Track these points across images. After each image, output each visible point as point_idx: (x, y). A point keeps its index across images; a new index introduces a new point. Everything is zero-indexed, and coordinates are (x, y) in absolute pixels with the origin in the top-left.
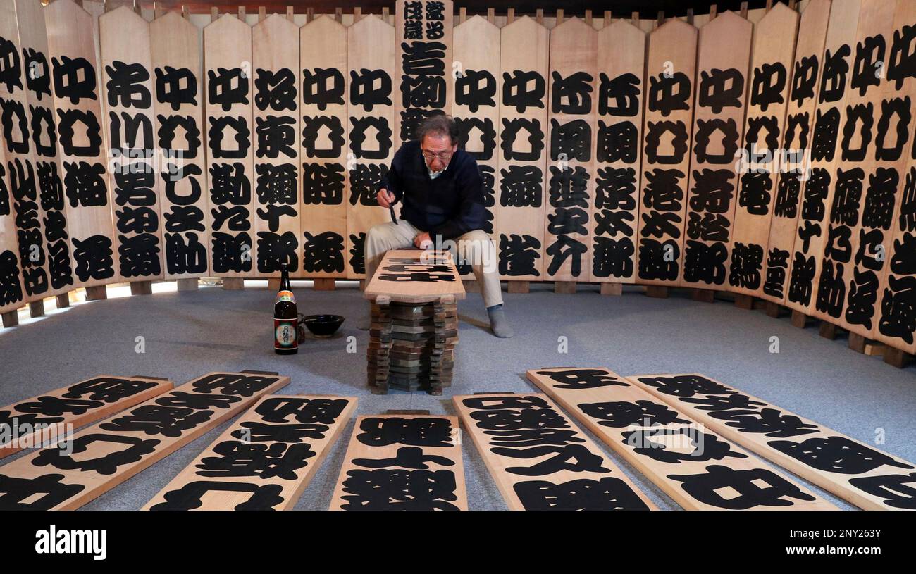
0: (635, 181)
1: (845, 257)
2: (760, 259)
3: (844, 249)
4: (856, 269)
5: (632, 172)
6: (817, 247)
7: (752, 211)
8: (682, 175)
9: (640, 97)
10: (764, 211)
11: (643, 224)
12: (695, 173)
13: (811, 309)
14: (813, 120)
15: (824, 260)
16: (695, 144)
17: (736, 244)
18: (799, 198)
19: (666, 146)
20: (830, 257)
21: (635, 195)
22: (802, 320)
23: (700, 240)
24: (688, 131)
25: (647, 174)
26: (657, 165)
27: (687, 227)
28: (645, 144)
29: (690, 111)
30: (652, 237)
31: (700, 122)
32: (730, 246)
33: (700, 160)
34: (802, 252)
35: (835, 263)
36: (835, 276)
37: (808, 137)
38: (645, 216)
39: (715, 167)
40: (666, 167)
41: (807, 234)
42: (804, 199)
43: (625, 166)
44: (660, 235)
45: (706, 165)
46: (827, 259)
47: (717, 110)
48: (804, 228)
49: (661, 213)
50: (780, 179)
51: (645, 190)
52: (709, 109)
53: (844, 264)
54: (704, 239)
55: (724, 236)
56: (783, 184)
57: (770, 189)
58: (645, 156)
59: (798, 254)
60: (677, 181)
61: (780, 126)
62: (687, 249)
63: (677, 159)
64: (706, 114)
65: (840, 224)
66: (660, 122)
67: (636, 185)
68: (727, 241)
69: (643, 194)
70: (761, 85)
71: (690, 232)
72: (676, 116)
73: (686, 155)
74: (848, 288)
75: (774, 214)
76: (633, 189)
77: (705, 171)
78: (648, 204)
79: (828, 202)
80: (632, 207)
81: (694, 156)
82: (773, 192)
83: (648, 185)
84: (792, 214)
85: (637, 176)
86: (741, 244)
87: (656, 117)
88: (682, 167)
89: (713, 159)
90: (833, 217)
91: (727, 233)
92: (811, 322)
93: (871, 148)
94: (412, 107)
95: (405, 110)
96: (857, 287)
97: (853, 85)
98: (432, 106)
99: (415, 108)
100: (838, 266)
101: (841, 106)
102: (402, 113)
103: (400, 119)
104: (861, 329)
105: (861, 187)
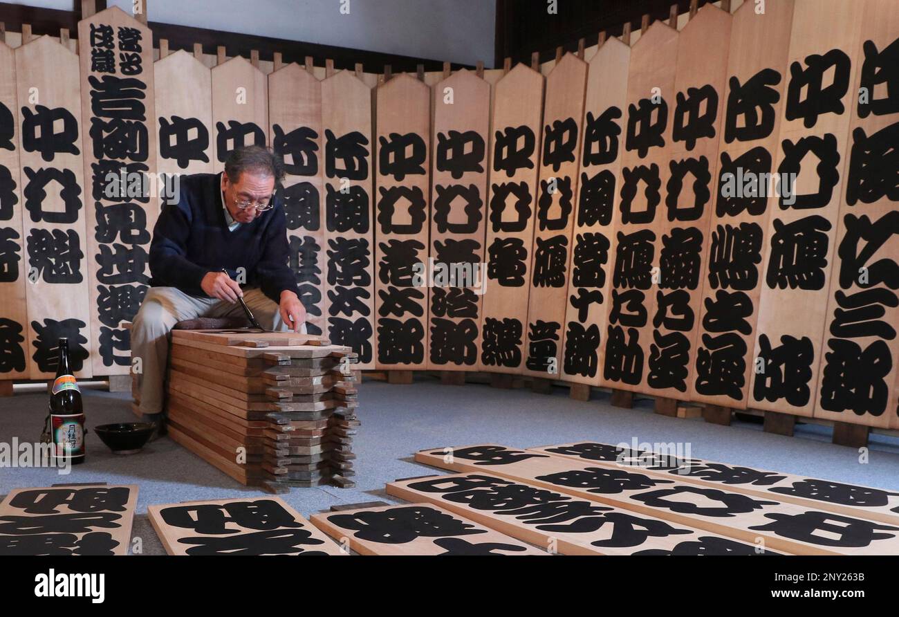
0: (368, 253)
1: (642, 320)
2: (520, 334)
3: (636, 313)
4: (656, 334)
5: (364, 243)
6: (599, 315)
7: (504, 282)
8: (421, 246)
9: (369, 159)
10: (519, 282)
11: (380, 302)
12: (437, 244)
13: (598, 380)
14: (577, 183)
15: (610, 328)
16: (434, 211)
17: (487, 319)
18: (566, 265)
19: (401, 213)
20: (618, 323)
21: (369, 269)
22: (586, 391)
23: (446, 317)
24: (426, 197)
25: (382, 246)
26: (392, 236)
27: (431, 304)
28: (378, 212)
29: (427, 175)
30: (391, 316)
31: (439, 188)
32: (480, 323)
33: (442, 230)
34: (577, 320)
35: (625, 329)
36: (627, 342)
37: (572, 201)
38: (382, 293)
39: (459, 237)
40: (403, 238)
41: (582, 304)
42: (573, 266)
43: (358, 236)
44: (400, 314)
45: (449, 235)
46: (614, 326)
47: (457, 175)
48: (578, 296)
49: (400, 289)
50: (536, 247)
51: (381, 264)
52: (448, 174)
53: (639, 329)
54: (452, 315)
55: (473, 312)
56: (542, 253)
57: (525, 258)
58: (379, 226)
59: (572, 325)
60: (417, 253)
61: (532, 191)
62: (432, 328)
63: (415, 228)
64: (444, 179)
65: (628, 288)
66: (394, 188)
67: (370, 257)
68: (476, 317)
69: (378, 268)
70: (505, 149)
71: (434, 310)
72: (410, 181)
73: (425, 224)
74: (647, 353)
75: (532, 285)
76: (367, 263)
77: (448, 241)
78: (385, 280)
79: (608, 268)
80: (368, 284)
81: (435, 225)
82: (529, 263)
83: (383, 258)
84: (559, 283)
85: (370, 248)
86: (494, 319)
87: (388, 182)
88: (421, 237)
89: (456, 229)
90: (616, 282)
91: (476, 309)
92: (595, 394)
93: (662, 209)
94: (106, 157)
95: (97, 162)
96: (660, 350)
97: (629, 148)
98: (131, 158)
99: (109, 159)
100: (630, 332)
101: (616, 168)
102: (93, 165)
103: (91, 172)
104: (672, 393)
105: (652, 248)
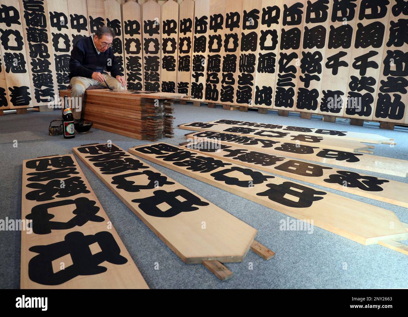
1: (217, 82)
2: (174, 86)
3: (215, 80)
4: (222, 86)
5: (121, 57)
6: (202, 80)
7: (168, 70)
8: (140, 58)
9: (121, 28)
10: (174, 70)
11: (127, 77)
12: (145, 57)
13: (203, 100)
14: (193, 39)
15: (206, 84)
16: (144, 47)
17: (163, 82)
18: (190, 65)
19: (133, 47)
20: (209, 83)
21: (123, 66)
22: (199, 104)
23: (149, 81)
24: (141, 42)
25: (127, 58)
26: (130, 55)
27: (144, 77)
28: (125, 47)
29: (141, 35)
30: (131, 81)
31: (145, 39)
32: (160, 83)
33: (147, 53)
34: (195, 82)
36: (213, 88)
37: (191, 45)
38: (128, 74)
39: (152, 55)
40: (134, 55)
41: (196, 77)
42: (193, 65)
43: (119, 55)
44: (134, 81)
45: (149, 54)
47: (151, 35)
48: (195, 74)
49: (134, 72)
50: (179, 59)
51: (127, 64)
52: (148, 34)
53: (216, 84)
54: (151, 81)
55: (158, 79)
56: (181, 61)
57: (175, 62)
58: (125, 51)
59: (193, 83)
60: (139, 61)
61: (176, 41)
62: (145, 85)
63: (138, 52)
64: (147, 36)
65: (212, 72)
66: (130, 39)
67: (123, 62)
68: (159, 81)
69: (126, 66)
70: (167, 27)
71: (145, 79)
72: (135, 36)
73: (141, 51)
74: (220, 92)
75: (178, 71)
76: (122, 64)
77: (149, 57)
78: (128, 69)
79: (205, 65)
80: (123, 71)
81: (144, 51)
82: (177, 64)
83: (128, 62)
84: (188, 70)
85: (123, 59)
86: (165, 82)
87: (128, 36)
88: (140, 55)
89: (151, 52)
90: (208, 70)
91: (159, 78)
92: (202, 104)
93: (223, 48)
94: (31, 26)
95: (28, 27)
96: (224, 90)
97: (211, 29)
98: (41, 27)
99: (32, 27)
100: (213, 85)
101: (206, 35)
102: (26, 29)
103: (26, 32)
104: (229, 103)
105: (220, 60)
